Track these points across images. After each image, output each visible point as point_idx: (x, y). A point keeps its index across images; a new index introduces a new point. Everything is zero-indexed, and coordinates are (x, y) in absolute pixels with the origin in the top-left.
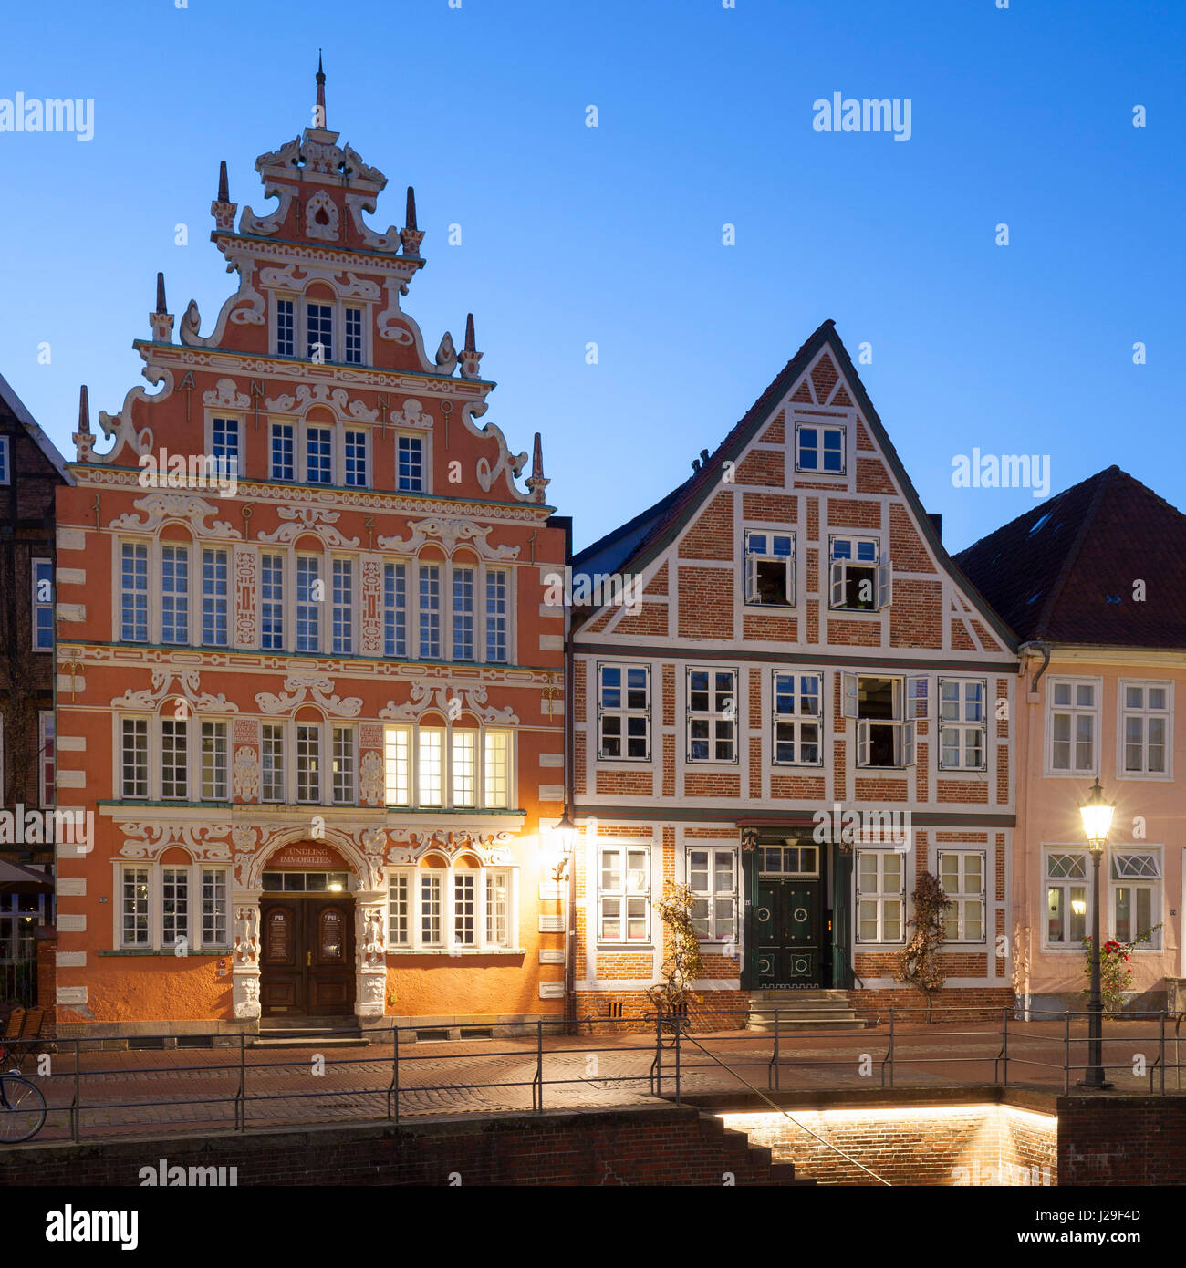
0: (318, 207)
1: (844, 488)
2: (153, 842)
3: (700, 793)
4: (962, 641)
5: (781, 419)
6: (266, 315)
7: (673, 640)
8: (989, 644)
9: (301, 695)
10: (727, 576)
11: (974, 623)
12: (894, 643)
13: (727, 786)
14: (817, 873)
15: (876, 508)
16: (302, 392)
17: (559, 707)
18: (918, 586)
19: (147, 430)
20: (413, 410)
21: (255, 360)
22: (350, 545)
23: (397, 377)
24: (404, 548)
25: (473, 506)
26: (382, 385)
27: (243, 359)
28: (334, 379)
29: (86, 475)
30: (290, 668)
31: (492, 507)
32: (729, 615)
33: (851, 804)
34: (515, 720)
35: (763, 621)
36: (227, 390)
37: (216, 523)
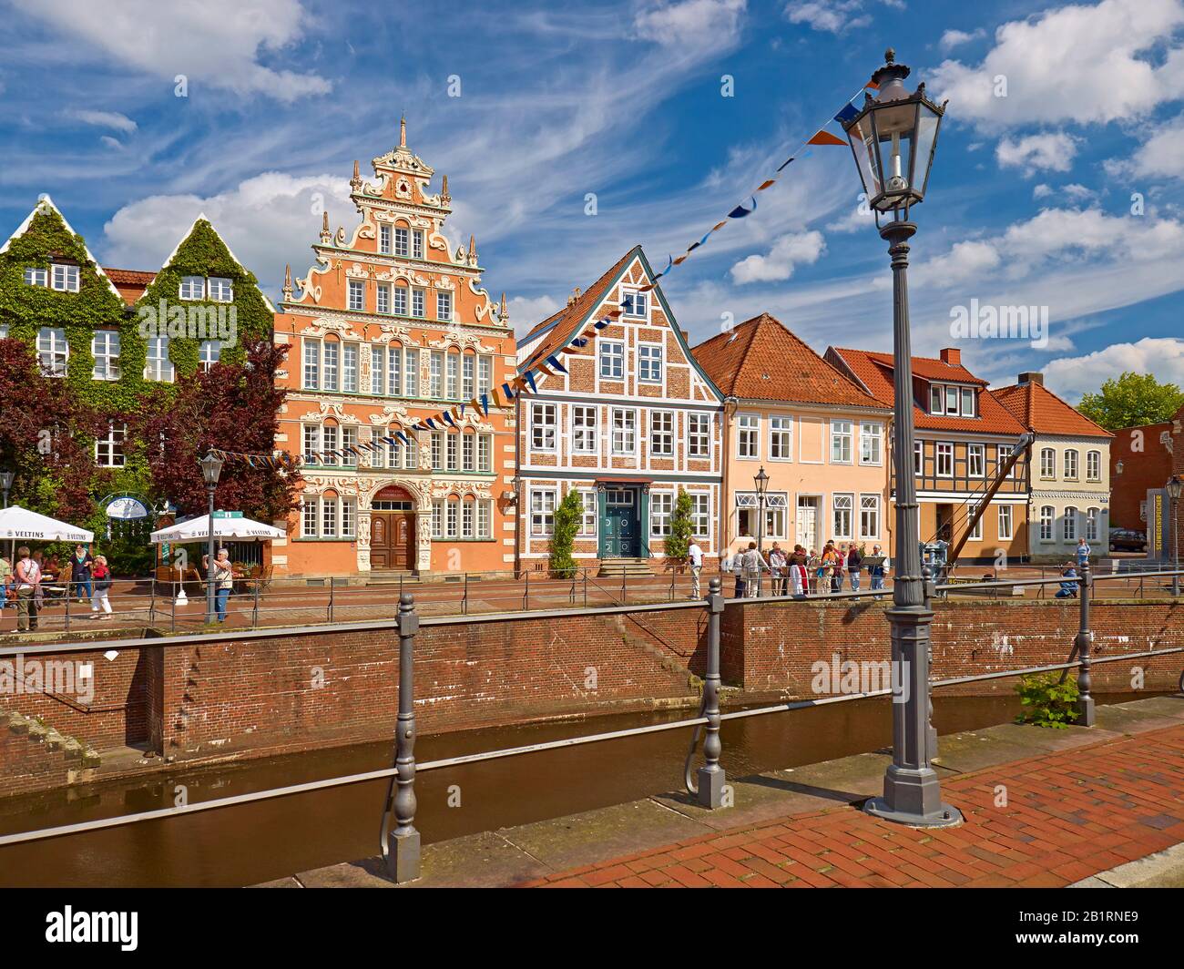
0: (401, 184)
1: (646, 323)
2: (320, 485)
3: (579, 465)
4: (699, 396)
5: (617, 290)
6: (376, 233)
7: (567, 392)
8: (711, 398)
9: (391, 416)
10: (592, 363)
11: (704, 388)
12: (668, 396)
13: (591, 462)
14: (632, 503)
15: (660, 333)
16: (392, 270)
17: (513, 423)
18: (680, 370)
19: (319, 287)
20: (445, 280)
21: (370, 255)
22: (415, 344)
23: (438, 265)
24: (441, 346)
25: (473, 327)
26: (431, 268)
27: (366, 255)
28: (408, 265)
29: (288, 308)
30: (386, 402)
31: (483, 328)
32: (593, 382)
33: (649, 471)
34: (492, 429)
35: (608, 384)
36: (357, 269)
37: (351, 332)
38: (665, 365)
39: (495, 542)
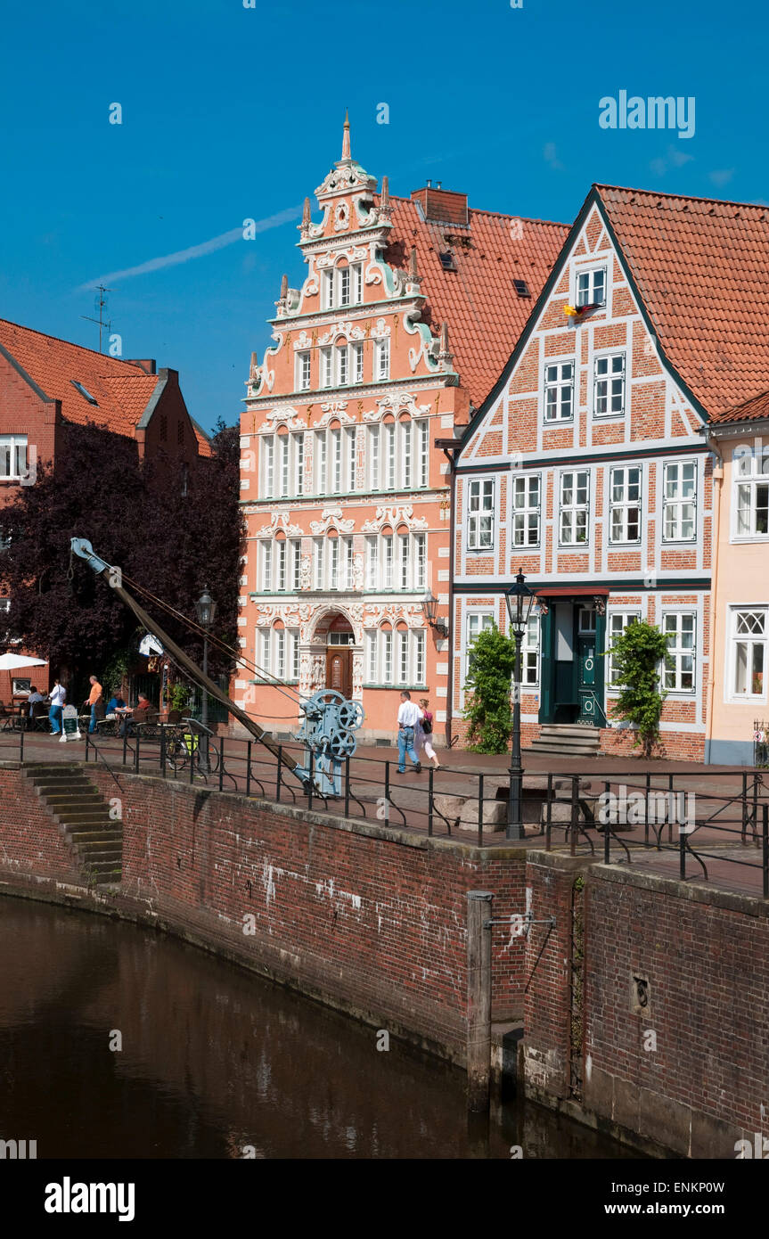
0: (340, 210)
1: (604, 317)
2: (270, 615)
4: (679, 429)
5: (568, 272)
6: (319, 286)
7: (505, 457)
8: (698, 430)
9: (329, 521)
10: (535, 403)
11: (687, 412)
12: (633, 437)
13: (533, 564)
15: (624, 328)
16: (333, 328)
17: (448, 514)
18: (652, 386)
19: (272, 371)
20: (381, 324)
21: (314, 316)
22: (351, 421)
23: (374, 305)
24: (374, 418)
25: (409, 381)
26: (367, 313)
27: (310, 317)
28: (345, 317)
29: (250, 404)
30: (326, 504)
31: (418, 380)
32: (534, 434)
33: (606, 575)
34: (427, 525)
35: (553, 434)
36: (303, 336)
37: (297, 420)
38: (630, 383)
39: (428, 691)
